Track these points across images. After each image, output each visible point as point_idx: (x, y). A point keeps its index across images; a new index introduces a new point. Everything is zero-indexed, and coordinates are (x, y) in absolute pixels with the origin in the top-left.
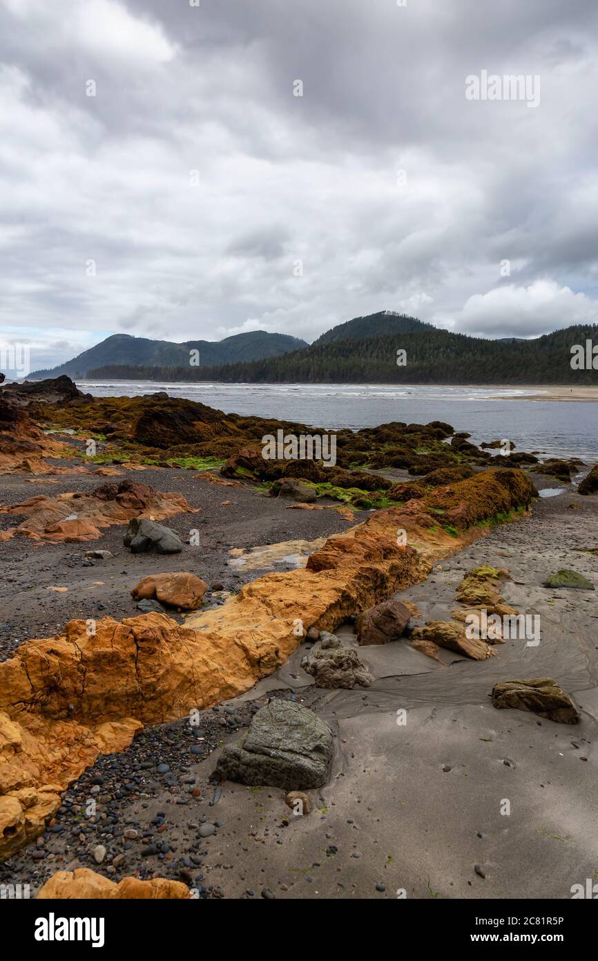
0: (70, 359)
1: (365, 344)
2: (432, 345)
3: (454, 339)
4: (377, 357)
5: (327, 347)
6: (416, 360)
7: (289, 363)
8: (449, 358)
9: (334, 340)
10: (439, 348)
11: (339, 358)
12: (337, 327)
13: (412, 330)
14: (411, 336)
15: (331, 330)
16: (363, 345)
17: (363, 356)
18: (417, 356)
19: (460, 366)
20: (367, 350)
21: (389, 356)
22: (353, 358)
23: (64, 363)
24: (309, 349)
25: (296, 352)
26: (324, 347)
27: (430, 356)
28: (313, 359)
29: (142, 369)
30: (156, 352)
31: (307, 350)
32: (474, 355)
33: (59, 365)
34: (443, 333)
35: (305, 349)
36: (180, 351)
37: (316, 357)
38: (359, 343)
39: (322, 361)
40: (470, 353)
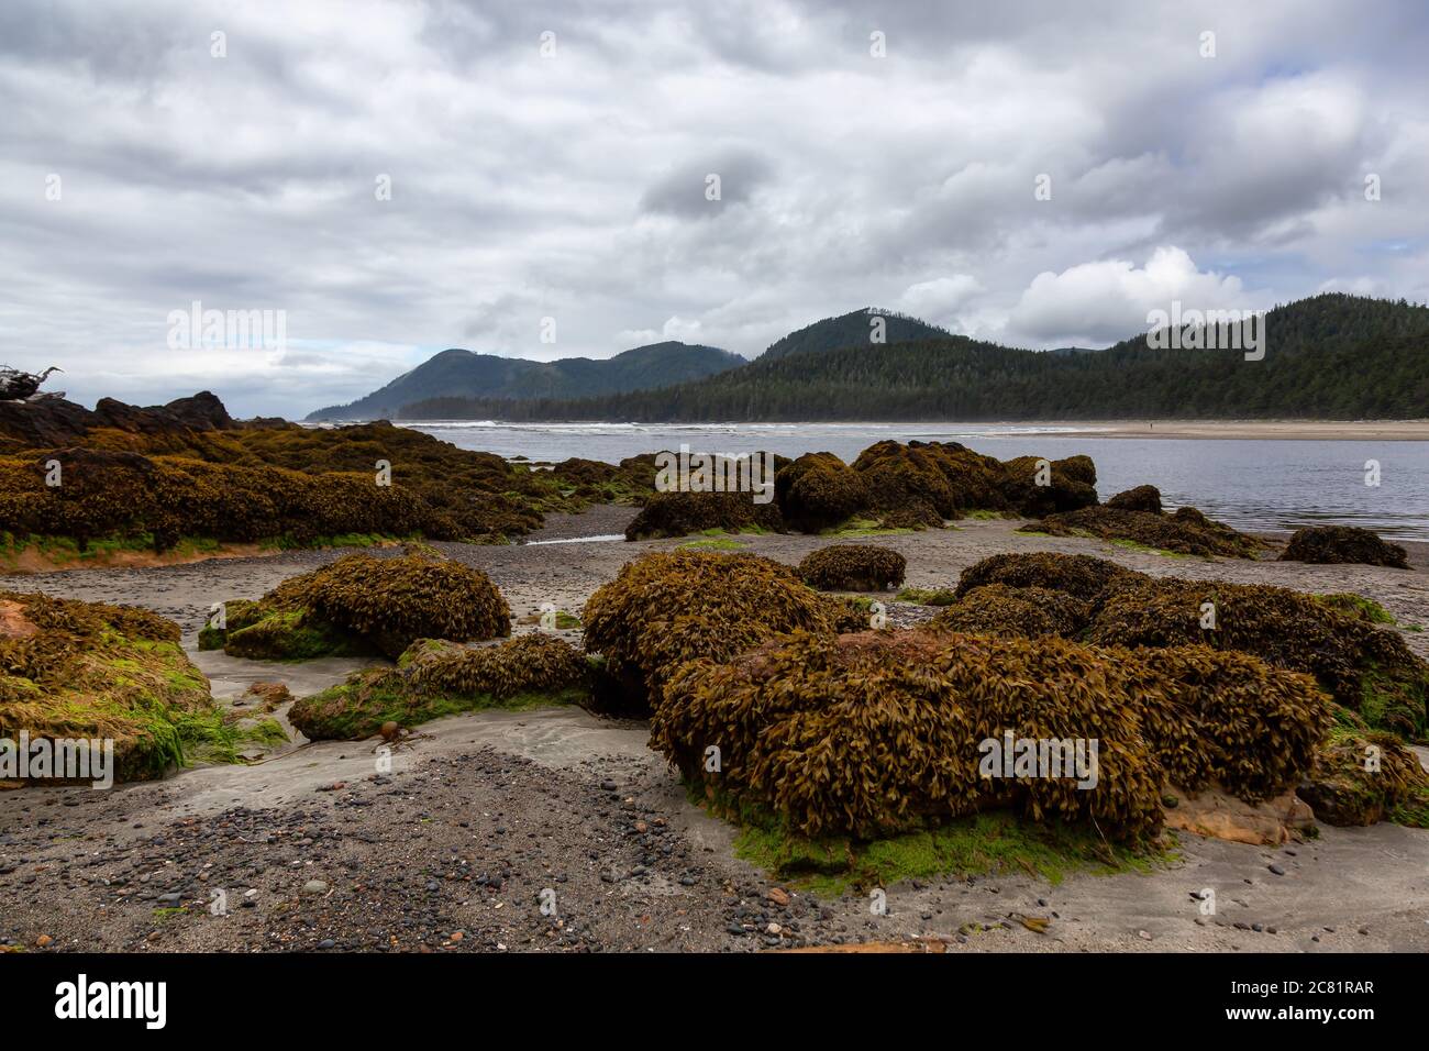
0: (376, 389)
1: (836, 360)
2: (942, 359)
3: (978, 351)
4: (856, 380)
5: (776, 365)
6: (916, 385)
7: (716, 391)
8: (969, 380)
9: (787, 355)
10: (952, 365)
11: (794, 382)
12: (793, 335)
13: (912, 336)
14: (909, 345)
15: (784, 339)
16: (832, 362)
17: (833, 378)
18: (918, 378)
19: (985, 392)
20: (839, 368)
21: (874, 378)
22: (816, 382)
23: (367, 395)
24: (748, 369)
25: (727, 373)
26: (771, 365)
27: (938, 377)
28: (754, 384)
29: (485, 404)
30: (511, 377)
31: (745, 370)
32: (1010, 375)
33: (359, 398)
34: (962, 342)
35: (741, 370)
36: (547, 374)
37: (758, 381)
38: (827, 357)
39: (767, 387)
40: (1004, 373)
